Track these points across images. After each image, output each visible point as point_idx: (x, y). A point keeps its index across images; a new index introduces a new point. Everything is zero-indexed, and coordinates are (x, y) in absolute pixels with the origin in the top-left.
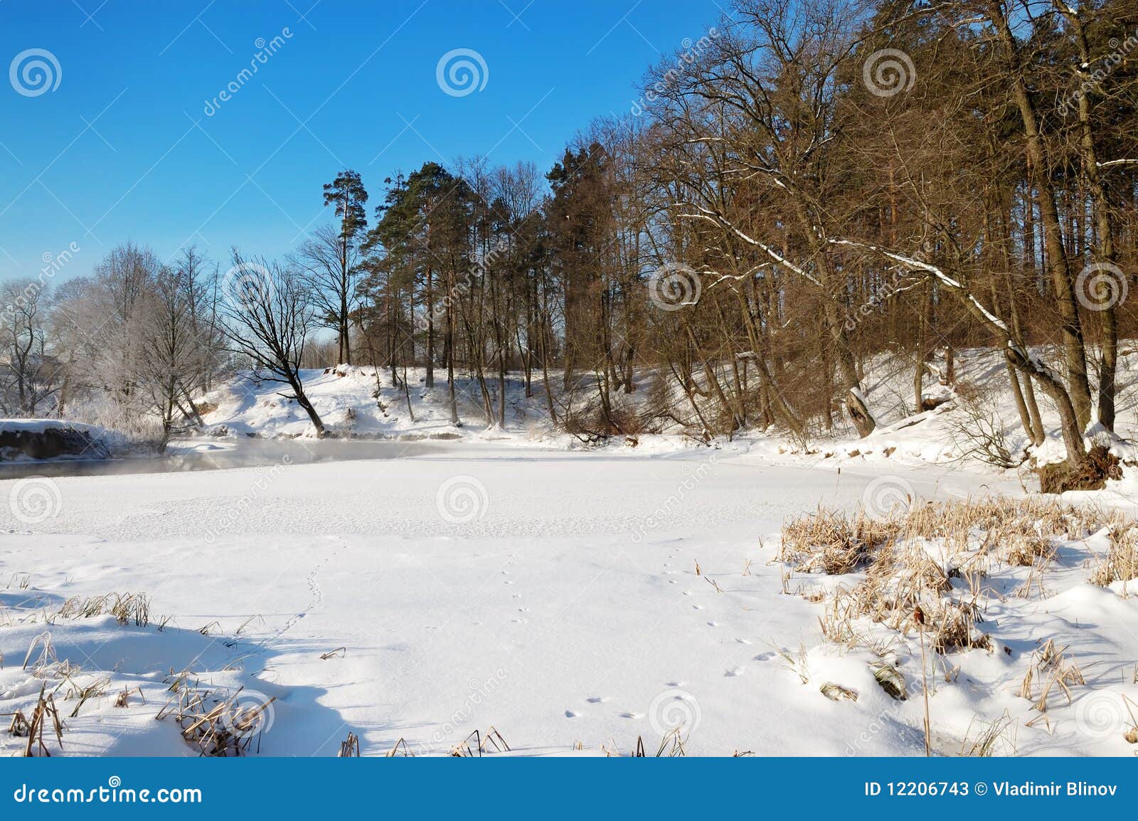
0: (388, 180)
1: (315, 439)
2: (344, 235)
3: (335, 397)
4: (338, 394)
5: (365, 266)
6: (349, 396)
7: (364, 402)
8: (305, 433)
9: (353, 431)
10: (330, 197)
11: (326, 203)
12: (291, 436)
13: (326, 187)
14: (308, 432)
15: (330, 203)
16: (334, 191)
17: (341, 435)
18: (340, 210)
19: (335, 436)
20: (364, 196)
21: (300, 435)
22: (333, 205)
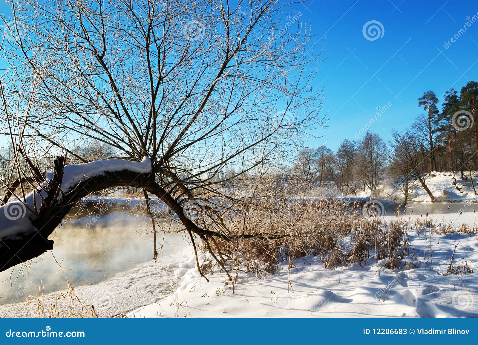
0: (447, 92)
1: (431, 203)
2: (430, 118)
3: (435, 185)
4: (435, 183)
5: (438, 130)
6: (441, 184)
7: (448, 187)
8: (425, 200)
9: (448, 199)
10: (421, 103)
11: (419, 106)
12: (419, 202)
13: (419, 99)
14: (427, 200)
15: (421, 106)
16: (423, 101)
17: (442, 201)
18: (426, 108)
19: (440, 202)
20: (436, 101)
21: (423, 201)
22: (423, 106)
